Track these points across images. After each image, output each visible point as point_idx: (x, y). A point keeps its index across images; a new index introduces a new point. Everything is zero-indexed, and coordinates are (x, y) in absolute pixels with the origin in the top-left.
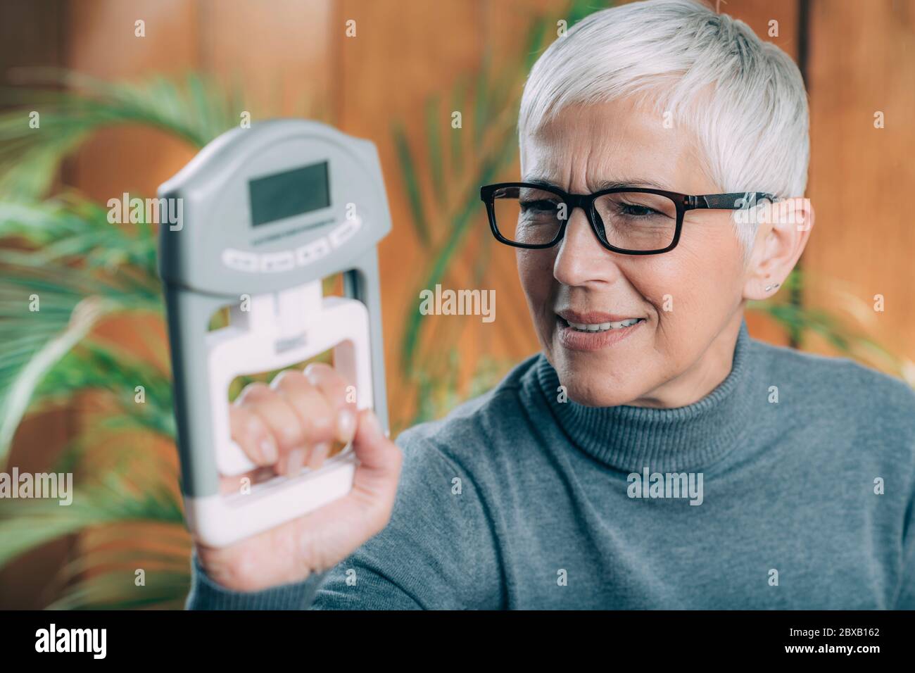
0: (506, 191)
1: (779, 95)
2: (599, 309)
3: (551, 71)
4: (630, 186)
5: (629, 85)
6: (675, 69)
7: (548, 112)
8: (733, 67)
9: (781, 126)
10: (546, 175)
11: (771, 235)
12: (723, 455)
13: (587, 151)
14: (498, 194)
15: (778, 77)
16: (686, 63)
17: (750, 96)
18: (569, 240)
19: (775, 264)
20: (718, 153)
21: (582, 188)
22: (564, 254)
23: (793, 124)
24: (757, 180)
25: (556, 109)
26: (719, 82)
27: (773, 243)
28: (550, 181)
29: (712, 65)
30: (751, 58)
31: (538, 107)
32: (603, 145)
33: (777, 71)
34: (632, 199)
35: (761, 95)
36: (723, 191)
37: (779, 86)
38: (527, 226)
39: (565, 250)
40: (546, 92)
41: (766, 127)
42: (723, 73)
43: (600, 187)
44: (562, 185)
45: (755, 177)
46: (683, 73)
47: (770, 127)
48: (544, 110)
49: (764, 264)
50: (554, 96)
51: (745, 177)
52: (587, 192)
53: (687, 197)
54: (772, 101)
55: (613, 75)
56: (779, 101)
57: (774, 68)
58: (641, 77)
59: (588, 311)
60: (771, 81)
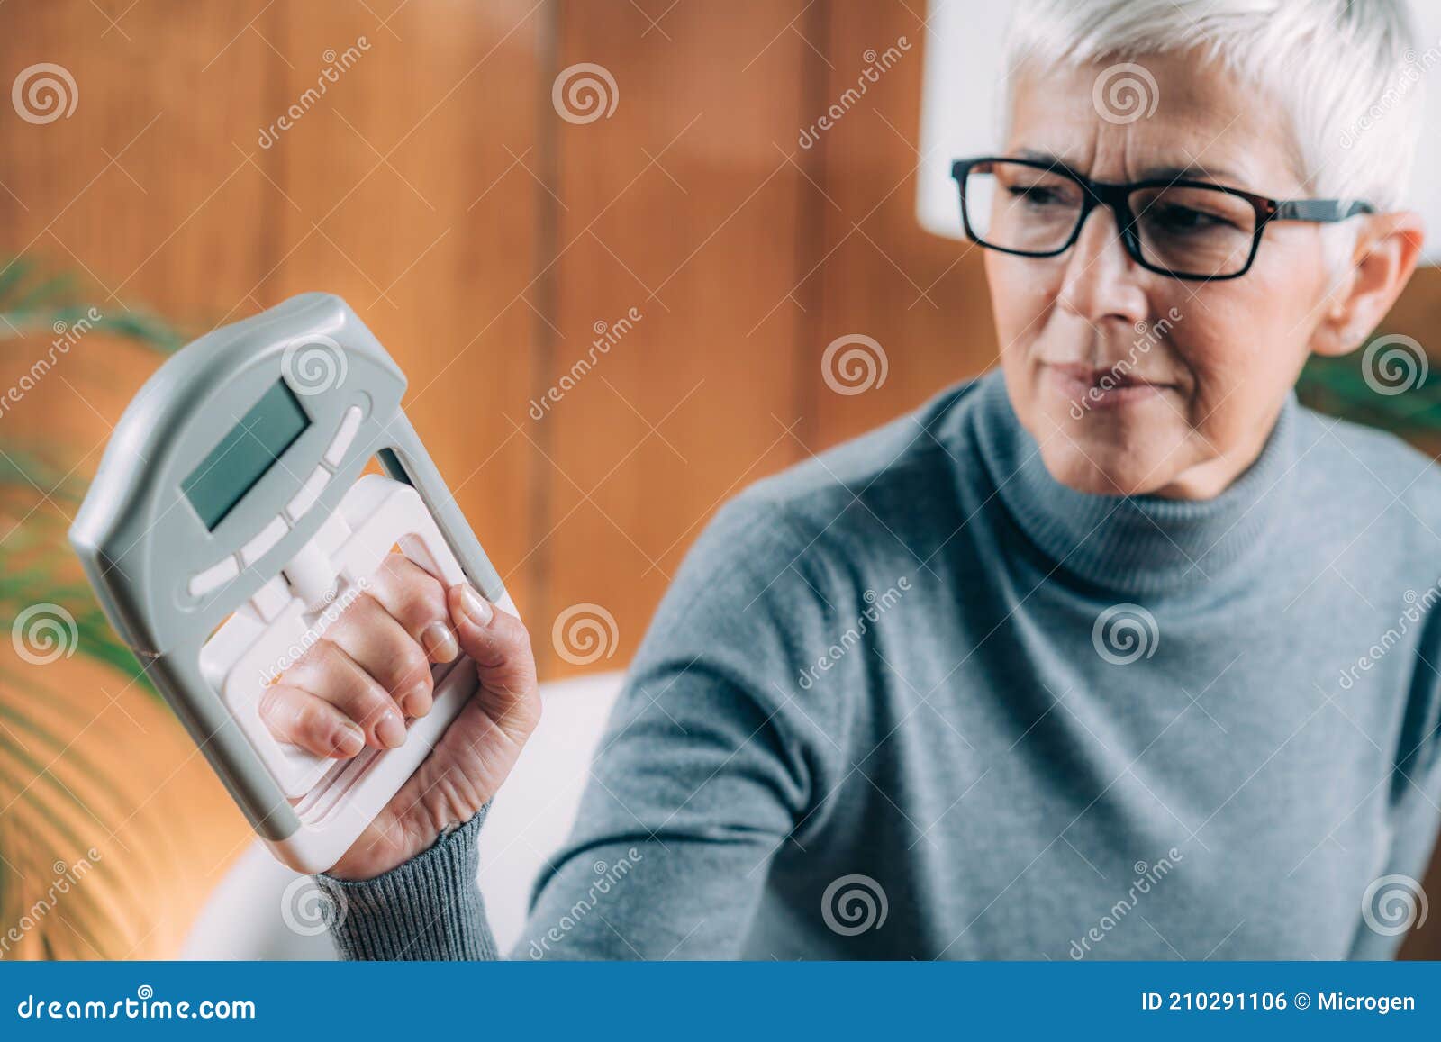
53: (1272, 203)
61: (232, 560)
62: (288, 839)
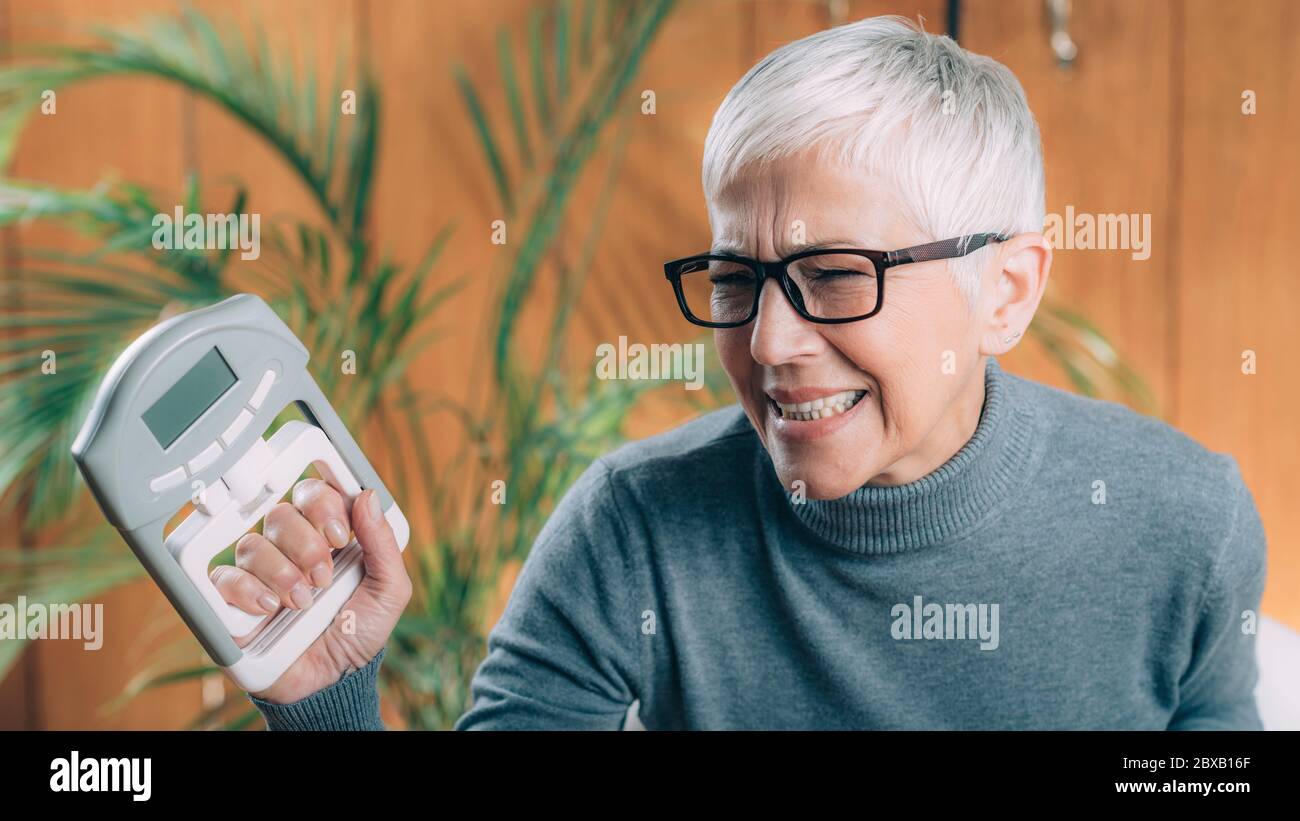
0: (697, 264)
1: (990, 118)
2: (809, 385)
3: (726, 125)
4: (822, 248)
5: (813, 132)
6: (863, 108)
7: (727, 171)
8: (931, 97)
9: (997, 155)
10: (733, 245)
11: (1004, 279)
12: (962, 534)
13: (770, 214)
14: (684, 270)
15: (989, 100)
16: (874, 100)
17: (954, 128)
18: (764, 316)
19: (1013, 310)
20: (923, 196)
21: (770, 254)
22: (760, 331)
23: (1013, 149)
24: (973, 221)
25: (734, 169)
26: (914, 117)
27: (1007, 288)
28: (736, 252)
29: (904, 99)
30: (953, 84)
31: (716, 167)
32: (789, 206)
33: (988, 92)
34: (825, 263)
35: (967, 124)
36: (934, 238)
37: (990, 108)
38: (720, 298)
39: (760, 327)
40: (723, 149)
41: (977, 159)
42: (919, 107)
43: (790, 253)
44: (749, 254)
45: (970, 219)
46: (870, 112)
47: (983, 157)
48: (722, 171)
49: (999, 312)
50: (730, 154)
51: (958, 220)
52: (775, 258)
53: (885, 254)
54: (981, 128)
55: (791, 125)
56: (991, 127)
57: (984, 90)
58: (823, 122)
59: (796, 388)
60: (980, 104)
61: (181, 469)
62: (231, 667)
